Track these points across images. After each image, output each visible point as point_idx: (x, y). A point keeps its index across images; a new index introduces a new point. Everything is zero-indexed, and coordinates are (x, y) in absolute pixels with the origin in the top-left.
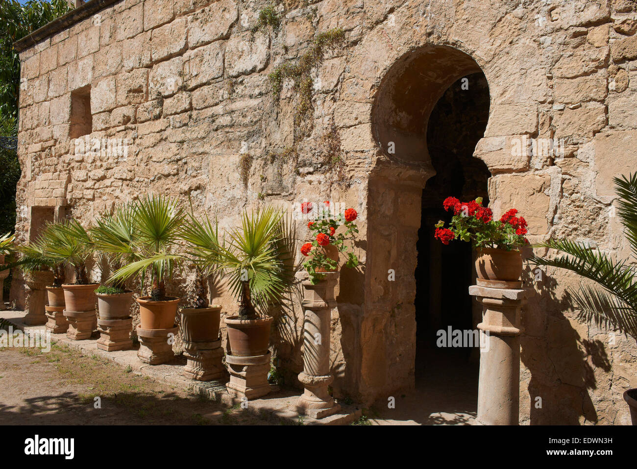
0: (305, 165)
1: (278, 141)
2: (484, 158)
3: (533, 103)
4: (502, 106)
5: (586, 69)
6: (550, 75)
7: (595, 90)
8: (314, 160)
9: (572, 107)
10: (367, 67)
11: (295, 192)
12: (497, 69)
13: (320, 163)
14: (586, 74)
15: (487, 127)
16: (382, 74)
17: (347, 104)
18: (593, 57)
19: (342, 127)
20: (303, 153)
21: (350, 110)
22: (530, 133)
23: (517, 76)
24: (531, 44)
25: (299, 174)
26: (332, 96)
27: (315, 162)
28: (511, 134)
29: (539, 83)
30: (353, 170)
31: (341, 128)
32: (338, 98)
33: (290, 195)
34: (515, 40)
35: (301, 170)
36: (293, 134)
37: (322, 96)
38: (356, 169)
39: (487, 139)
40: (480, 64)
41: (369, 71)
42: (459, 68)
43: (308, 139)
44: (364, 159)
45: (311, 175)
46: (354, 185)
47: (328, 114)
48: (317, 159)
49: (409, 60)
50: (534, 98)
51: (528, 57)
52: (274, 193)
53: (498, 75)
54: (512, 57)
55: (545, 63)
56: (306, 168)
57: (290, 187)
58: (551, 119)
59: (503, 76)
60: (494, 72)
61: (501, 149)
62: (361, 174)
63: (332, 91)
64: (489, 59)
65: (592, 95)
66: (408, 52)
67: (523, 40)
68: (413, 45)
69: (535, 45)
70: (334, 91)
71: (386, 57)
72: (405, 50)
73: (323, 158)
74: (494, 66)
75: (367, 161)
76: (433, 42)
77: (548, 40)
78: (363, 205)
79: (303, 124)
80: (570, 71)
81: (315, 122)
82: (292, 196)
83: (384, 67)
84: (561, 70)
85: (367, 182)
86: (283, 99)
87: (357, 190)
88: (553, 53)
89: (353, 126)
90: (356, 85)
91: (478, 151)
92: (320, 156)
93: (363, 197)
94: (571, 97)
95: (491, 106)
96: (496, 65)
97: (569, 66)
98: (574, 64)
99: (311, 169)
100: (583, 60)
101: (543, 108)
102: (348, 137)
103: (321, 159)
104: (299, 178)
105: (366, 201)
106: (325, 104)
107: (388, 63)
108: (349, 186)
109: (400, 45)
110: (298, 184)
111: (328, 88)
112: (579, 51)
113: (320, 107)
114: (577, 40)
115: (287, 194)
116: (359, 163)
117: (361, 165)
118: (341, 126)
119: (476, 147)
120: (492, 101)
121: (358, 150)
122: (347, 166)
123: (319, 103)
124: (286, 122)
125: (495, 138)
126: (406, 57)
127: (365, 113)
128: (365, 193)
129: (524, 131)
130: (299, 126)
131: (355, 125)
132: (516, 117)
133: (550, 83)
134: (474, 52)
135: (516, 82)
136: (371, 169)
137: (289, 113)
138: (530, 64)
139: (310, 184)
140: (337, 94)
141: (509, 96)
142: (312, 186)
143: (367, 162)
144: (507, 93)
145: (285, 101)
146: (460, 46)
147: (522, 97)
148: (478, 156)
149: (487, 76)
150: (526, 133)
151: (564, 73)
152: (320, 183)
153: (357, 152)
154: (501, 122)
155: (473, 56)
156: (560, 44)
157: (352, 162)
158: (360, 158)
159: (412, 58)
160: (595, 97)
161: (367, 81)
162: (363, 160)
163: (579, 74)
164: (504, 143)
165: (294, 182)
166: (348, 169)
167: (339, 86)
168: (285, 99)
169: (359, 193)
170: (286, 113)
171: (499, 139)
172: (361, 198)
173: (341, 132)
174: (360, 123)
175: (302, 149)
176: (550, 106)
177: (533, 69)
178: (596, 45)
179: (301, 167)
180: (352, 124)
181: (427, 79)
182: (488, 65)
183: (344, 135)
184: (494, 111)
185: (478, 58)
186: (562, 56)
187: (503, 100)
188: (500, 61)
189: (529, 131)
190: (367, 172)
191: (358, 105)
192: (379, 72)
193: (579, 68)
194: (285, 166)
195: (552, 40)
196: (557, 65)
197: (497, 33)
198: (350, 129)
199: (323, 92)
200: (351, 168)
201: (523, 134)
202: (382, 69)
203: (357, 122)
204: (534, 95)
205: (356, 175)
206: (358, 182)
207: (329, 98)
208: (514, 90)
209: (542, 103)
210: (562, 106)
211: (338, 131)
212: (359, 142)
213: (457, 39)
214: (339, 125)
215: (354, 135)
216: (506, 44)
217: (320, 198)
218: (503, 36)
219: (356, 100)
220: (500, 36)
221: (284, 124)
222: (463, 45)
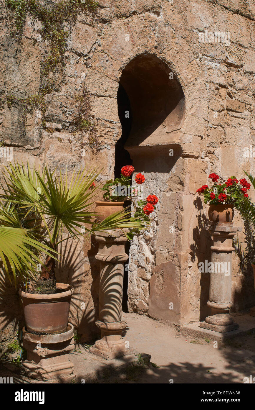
0: (53, 121)
2: (183, 146)
3: (203, 119)
4: (191, 116)
5: (220, 109)
6: (208, 106)
7: (222, 121)
8: (63, 118)
9: (215, 127)
10: (116, 50)
11: (43, 146)
12: (190, 92)
13: (69, 122)
14: (219, 111)
15: (185, 126)
16: (127, 62)
17: (99, 75)
18: (222, 104)
19: (94, 95)
20: (51, 107)
21: (101, 80)
22: (201, 136)
23: (197, 100)
25: (45, 128)
26: (86, 61)
27: (64, 119)
28: (195, 134)
29: (205, 109)
30: (102, 136)
31: (92, 94)
32: (90, 65)
33: (35, 149)
34: (197, 78)
35: (48, 124)
36: (38, 82)
37: (75, 56)
38: (106, 136)
40: (182, 84)
41: (118, 54)
45: (58, 133)
46: (104, 150)
47: (81, 77)
48: (68, 117)
50: (203, 117)
51: (202, 91)
53: (189, 96)
54: (195, 88)
55: (207, 98)
56: (54, 124)
57: (37, 141)
58: (207, 131)
59: (192, 97)
60: (188, 93)
61: (190, 142)
62: (110, 142)
64: (187, 84)
65: (221, 123)
67: (200, 80)
68: (148, 50)
69: (204, 86)
70: (87, 57)
71: (130, 50)
72: (142, 51)
73: (73, 118)
74: (188, 90)
75: (115, 131)
76: (157, 54)
77: (208, 86)
78: (112, 168)
79: (51, 75)
81: (67, 78)
82: (38, 151)
83: (129, 57)
84: (212, 105)
85: (115, 149)
86: (27, 38)
87: (107, 155)
88: (210, 94)
89: (103, 96)
90: (107, 61)
92: (71, 115)
93: (111, 162)
94: (214, 121)
95: (186, 114)
97: (214, 104)
98: (216, 104)
99: (60, 127)
100: (219, 103)
101: (206, 124)
103: (71, 119)
104: (45, 133)
105: (114, 165)
106: (78, 65)
107: (132, 55)
108: (99, 150)
109: (139, 46)
110: (46, 138)
111: (81, 51)
112: (217, 98)
113: (73, 67)
114: (217, 92)
115: (33, 148)
116: (108, 131)
117: (109, 133)
118: (92, 92)
120: (186, 111)
121: (109, 120)
122: (97, 131)
123: (72, 61)
124: (28, 64)
125: (188, 135)
127: (114, 89)
128: (113, 158)
129: (199, 135)
130: (47, 77)
131: (105, 96)
132: (197, 125)
133: (208, 111)
134: (179, 75)
135: (197, 105)
136: (118, 139)
137: (34, 58)
138: (202, 96)
139: (61, 141)
140: (90, 61)
141: (194, 111)
142: (62, 144)
143: (115, 132)
144: (193, 109)
145: (30, 41)
146: (172, 67)
147: (199, 114)
148: (180, 144)
149: (185, 94)
151: (213, 107)
152: (70, 141)
153: (106, 121)
154: (191, 126)
155: (178, 77)
156: (212, 91)
157: (102, 129)
158: (109, 127)
160: (222, 125)
161: (115, 62)
162: (112, 130)
164: (192, 139)
165: (42, 136)
167: (91, 55)
168: (30, 39)
169: (109, 158)
170: (29, 55)
171: (190, 136)
172: (110, 162)
173: (92, 98)
174: (109, 96)
175: (50, 103)
176: (208, 123)
177: (204, 99)
178: (222, 98)
179: (48, 121)
180: (103, 94)
182: (185, 88)
183: (96, 102)
184: (187, 118)
185: (181, 80)
186: (212, 97)
187: (192, 112)
188: (191, 88)
190: (114, 140)
191: (108, 78)
192: (125, 59)
193: (218, 107)
194: (28, 115)
195: (210, 87)
196: (211, 102)
197: (190, 69)
198: (100, 98)
199: (76, 53)
200: (101, 135)
201: (199, 136)
202: (127, 57)
203: (107, 94)
204: (203, 115)
205: (105, 141)
206: (107, 148)
207: (82, 60)
208: (196, 109)
209: (206, 121)
210: (212, 126)
211: (89, 96)
212: (108, 112)
213: (172, 61)
214: (90, 91)
215: (103, 104)
216: (193, 79)
217: (72, 158)
218: (192, 72)
219: (106, 75)
220: (191, 72)
221: (26, 67)
222: (174, 67)
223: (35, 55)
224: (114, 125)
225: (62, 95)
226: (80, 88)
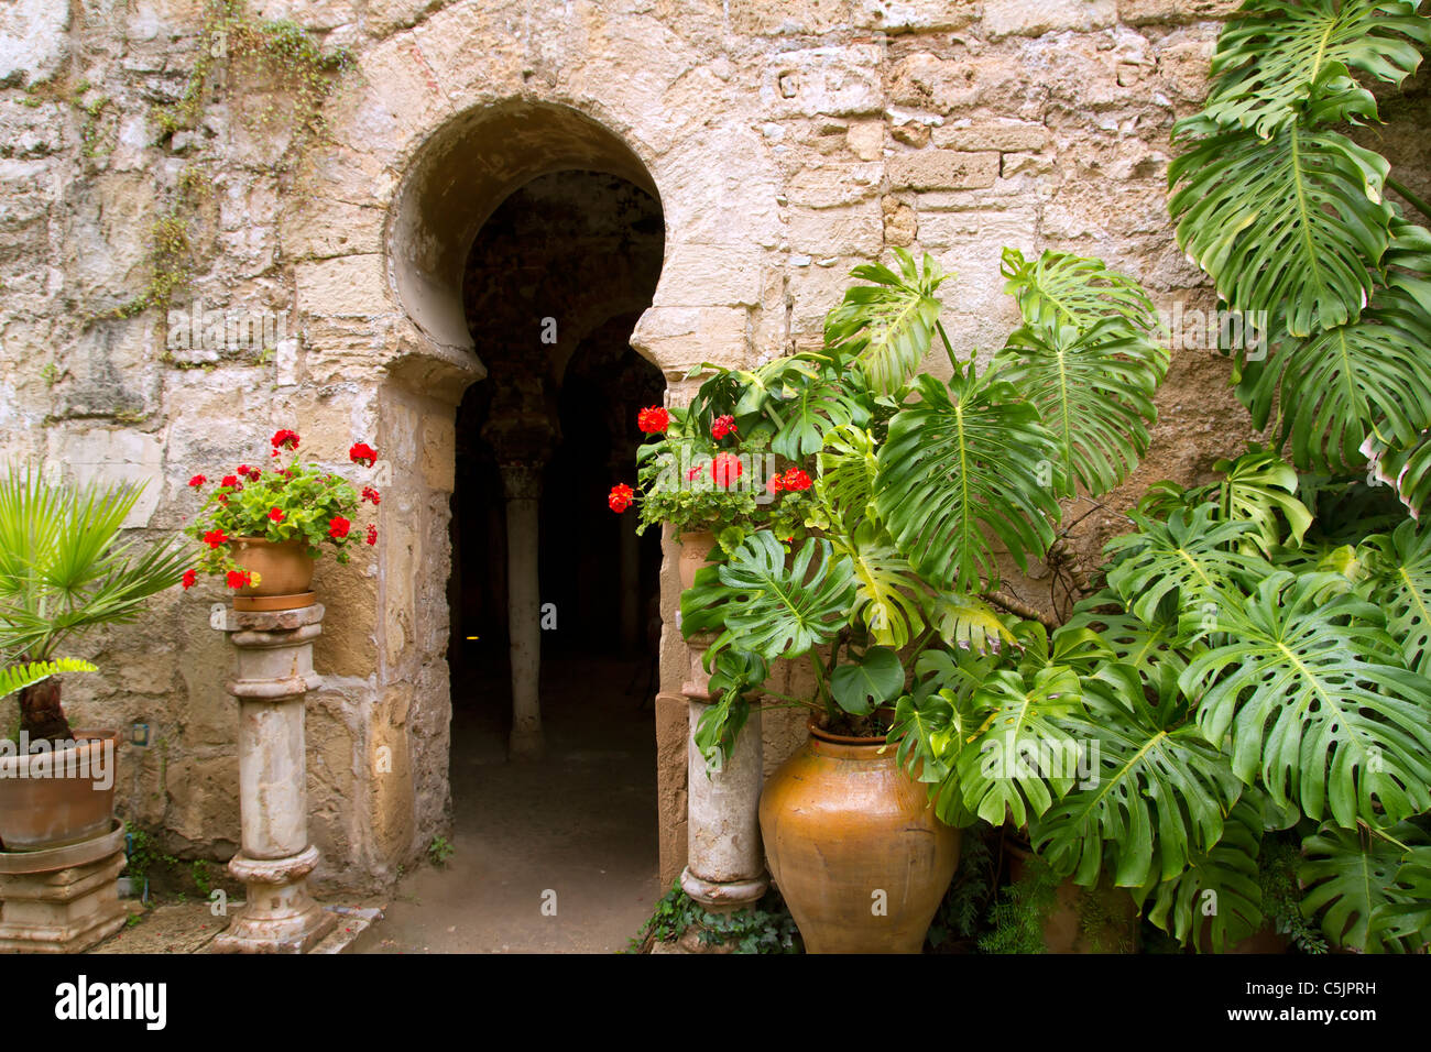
1: (104, 279)
2: (655, 348)
3: (754, 247)
4: (691, 246)
5: (847, 197)
6: (783, 199)
7: (863, 237)
9: (824, 263)
10: (370, 124)
11: (166, 410)
12: (680, 170)
14: (846, 205)
15: (661, 285)
16: (411, 145)
17: (317, 205)
18: (859, 177)
19: (303, 258)
21: (325, 217)
22: (747, 306)
23: (721, 190)
24: (747, 134)
26: (275, 181)
28: (712, 303)
29: (763, 211)
30: (336, 362)
31: (299, 259)
32: (290, 187)
33: (147, 418)
34: (715, 120)
35: (180, 356)
36: (152, 264)
37: (245, 177)
38: (345, 361)
39: (661, 312)
40: (644, 156)
41: (378, 135)
42: (550, 156)
43: (202, 280)
44: (364, 337)
45: (211, 370)
46: (339, 397)
47: (263, 224)
49: (472, 123)
50: (755, 239)
51: (742, 156)
52: (95, 411)
53: (682, 183)
54: (709, 151)
55: (773, 174)
56: (196, 352)
57: (148, 399)
58: (786, 281)
59: (692, 186)
60: (674, 176)
61: (691, 333)
62: (359, 372)
63: (273, 169)
64: (664, 148)
65: (858, 246)
66: (476, 107)
67: (731, 123)
68: (489, 92)
69: (755, 136)
70: (279, 170)
71: (423, 110)
72: (469, 100)
74: (675, 164)
75: (374, 343)
76: (535, 93)
77: (778, 131)
80: (820, 197)
81: (224, 238)
82: (155, 422)
83: (418, 130)
84: (803, 192)
85: (375, 390)
86: (120, 172)
87: (348, 410)
88: (788, 158)
89: (333, 257)
90: (342, 161)
91: (641, 334)
93: (364, 426)
94: (822, 244)
95: (667, 244)
96: (676, 163)
97: (816, 186)
98: (826, 184)
99: (213, 356)
100: (842, 179)
101: (774, 260)
102: (319, 283)
104: (174, 377)
106: (254, 197)
107: (428, 123)
108: (325, 399)
109: (457, 88)
110: (174, 389)
111: (260, 160)
112: (833, 161)
113: (239, 205)
114: (831, 141)
115: (140, 416)
116: (352, 346)
117: (354, 352)
118: (299, 254)
119: (637, 326)
120: (669, 234)
121: (350, 315)
122: (318, 351)
123: (235, 192)
124: (130, 230)
125: (678, 309)
126: (469, 115)
127: (366, 230)
128: (370, 415)
129: (737, 301)
131: (340, 256)
132: (722, 272)
133: (784, 213)
134: (630, 129)
135: (720, 204)
136: (385, 361)
137: (139, 210)
138: (746, 171)
140: (290, 179)
141: (706, 228)
143: (373, 345)
144: (700, 223)
145: (127, 177)
146: (599, 113)
147: (732, 234)
148: (642, 345)
149: (658, 183)
150: (741, 305)
151: (808, 199)
152: (239, 389)
153: (344, 319)
154: (689, 279)
155: (628, 137)
156: (801, 143)
157: (333, 341)
158: (354, 334)
159: (480, 120)
160: (864, 250)
161: (371, 157)
162: (364, 340)
163: (837, 203)
164: (696, 322)
165: (161, 386)
166: (322, 358)
168: (128, 172)
169: (354, 416)
170: (130, 208)
171: (686, 313)
172: (358, 428)
173: (299, 269)
174: (354, 252)
175: (182, 304)
176: (784, 256)
177: (754, 180)
178: (863, 156)
180: (330, 252)
181: (484, 170)
182: (659, 162)
183: (311, 276)
184: (673, 255)
185: (638, 144)
186: (804, 165)
187: (694, 234)
188: (686, 157)
189: (746, 301)
190: (375, 366)
191: (345, 207)
192: (404, 140)
193: (836, 193)
194: (129, 344)
195: (785, 134)
196: (796, 181)
197: (678, 100)
198: (327, 263)
199: (247, 168)
200: (329, 358)
201: (734, 307)
202: (413, 133)
203: (344, 248)
204: (754, 233)
205: (344, 373)
206: (350, 389)
207: (265, 183)
208: (714, 218)
209: (768, 249)
210: (806, 260)
211: (291, 266)
212: (351, 296)
213: (591, 96)
214: (292, 251)
215: (336, 278)
216: (698, 125)
217: (243, 427)
218: (691, 107)
219: (341, 198)
220: (685, 107)
221: (123, 237)
222: (605, 111)
223: (141, 206)
224: (372, 325)
225: (212, 280)
226: (259, 252)
